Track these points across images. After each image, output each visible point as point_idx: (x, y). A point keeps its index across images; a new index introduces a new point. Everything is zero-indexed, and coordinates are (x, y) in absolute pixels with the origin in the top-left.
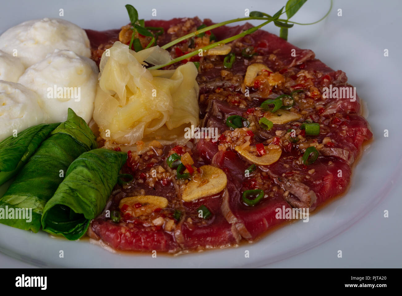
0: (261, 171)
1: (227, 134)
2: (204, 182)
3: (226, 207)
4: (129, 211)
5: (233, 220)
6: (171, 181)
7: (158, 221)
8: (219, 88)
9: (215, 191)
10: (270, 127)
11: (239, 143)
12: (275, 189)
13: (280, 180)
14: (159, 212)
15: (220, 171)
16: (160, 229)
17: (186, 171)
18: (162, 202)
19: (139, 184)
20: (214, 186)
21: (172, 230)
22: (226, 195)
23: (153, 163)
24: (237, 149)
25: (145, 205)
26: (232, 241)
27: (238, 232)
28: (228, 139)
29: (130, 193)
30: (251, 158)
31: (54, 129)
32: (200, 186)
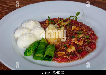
0: (80, 46)
1: (72, 39)
2: (71, 49)
3: (76, 53)
4: (59, 55)
5: (79, 55)
6: (65, 49)
7: (65, 56)
8: (68, 31)
9: (73, 50)
10: (80, 37)
11: (75, 41)
12: (84, 49)
13: (84, 47)
14: (64, 55)
15: (73, 46)
16: (66, 58)
17: (68, 47)
18: (64, 53)
19: (59, 50)
20: (73, 49)
21: (68, 58)
22: (75, 50)
23: (60, 46)
24: (75, 42)
25: (61, 54)
26: (79, 59)
27: (80, 57)
28: (73, 40)
29: (58, 52)
30: (78, 43)
31: (40, 41)
32: (70, 49)
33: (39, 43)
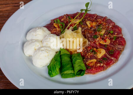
0: (108, 46)
1: (96, 40)
2: (100, 53)
3: (108, 55)
4: (91, 65)
5: (113, 58)
6: (93, 55)
7: (99, 65)
8: (85, 30)
10: (103, 35)
11: (100, 41)
12: (114, 48)
13: (114, 46)
14: (96, 63)
15: (102, 49)
17: (96, 52)
18: (95, 60)
19: (87, 58)
20: (103, 53)
21: (103, 65)
22: (106, 53)
23: (86, 53)
24: (100, 43)
25: (92, 62)
27: (115, 60)
28: (97, 41)
29: (87, 61)
30: (105, 43)
31: (60, 53)
32: (100, 54)
33: (61, 56)
